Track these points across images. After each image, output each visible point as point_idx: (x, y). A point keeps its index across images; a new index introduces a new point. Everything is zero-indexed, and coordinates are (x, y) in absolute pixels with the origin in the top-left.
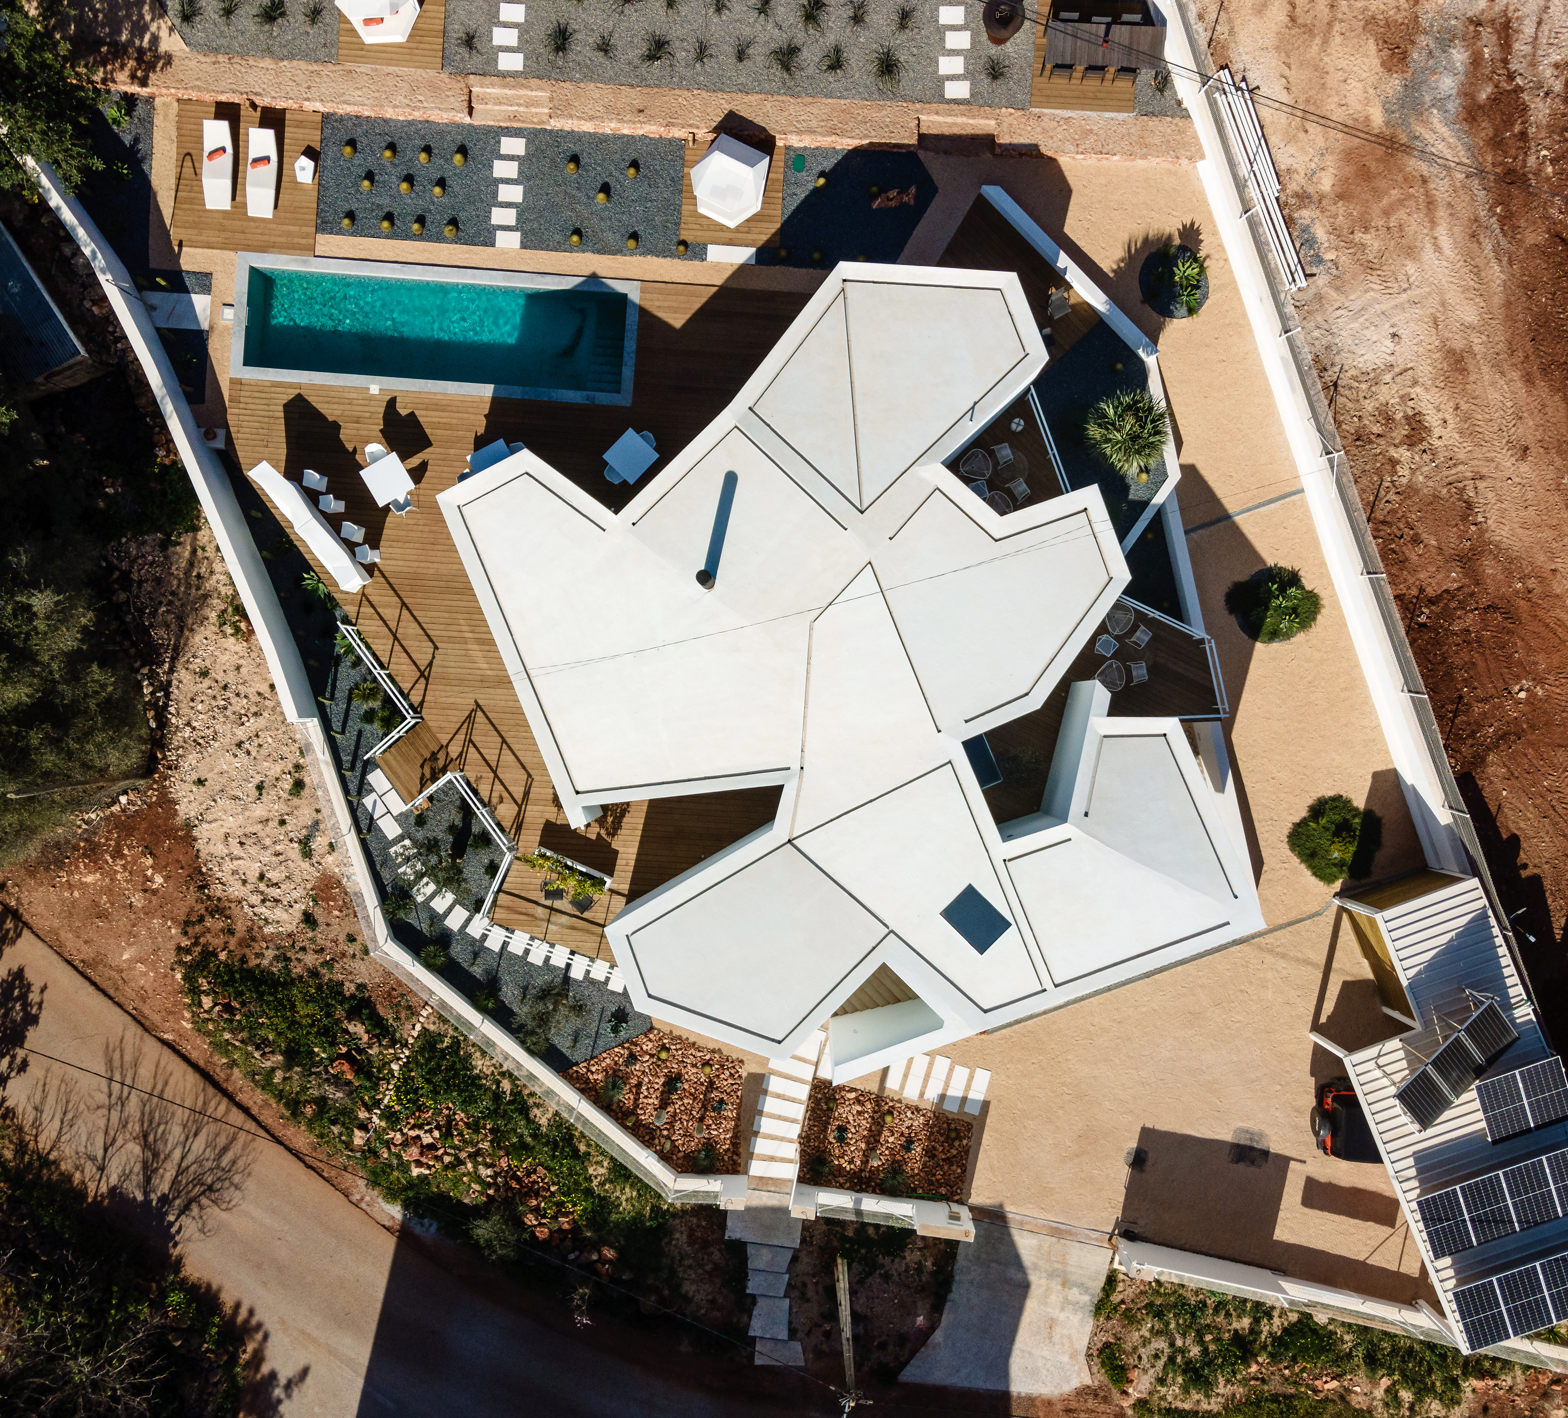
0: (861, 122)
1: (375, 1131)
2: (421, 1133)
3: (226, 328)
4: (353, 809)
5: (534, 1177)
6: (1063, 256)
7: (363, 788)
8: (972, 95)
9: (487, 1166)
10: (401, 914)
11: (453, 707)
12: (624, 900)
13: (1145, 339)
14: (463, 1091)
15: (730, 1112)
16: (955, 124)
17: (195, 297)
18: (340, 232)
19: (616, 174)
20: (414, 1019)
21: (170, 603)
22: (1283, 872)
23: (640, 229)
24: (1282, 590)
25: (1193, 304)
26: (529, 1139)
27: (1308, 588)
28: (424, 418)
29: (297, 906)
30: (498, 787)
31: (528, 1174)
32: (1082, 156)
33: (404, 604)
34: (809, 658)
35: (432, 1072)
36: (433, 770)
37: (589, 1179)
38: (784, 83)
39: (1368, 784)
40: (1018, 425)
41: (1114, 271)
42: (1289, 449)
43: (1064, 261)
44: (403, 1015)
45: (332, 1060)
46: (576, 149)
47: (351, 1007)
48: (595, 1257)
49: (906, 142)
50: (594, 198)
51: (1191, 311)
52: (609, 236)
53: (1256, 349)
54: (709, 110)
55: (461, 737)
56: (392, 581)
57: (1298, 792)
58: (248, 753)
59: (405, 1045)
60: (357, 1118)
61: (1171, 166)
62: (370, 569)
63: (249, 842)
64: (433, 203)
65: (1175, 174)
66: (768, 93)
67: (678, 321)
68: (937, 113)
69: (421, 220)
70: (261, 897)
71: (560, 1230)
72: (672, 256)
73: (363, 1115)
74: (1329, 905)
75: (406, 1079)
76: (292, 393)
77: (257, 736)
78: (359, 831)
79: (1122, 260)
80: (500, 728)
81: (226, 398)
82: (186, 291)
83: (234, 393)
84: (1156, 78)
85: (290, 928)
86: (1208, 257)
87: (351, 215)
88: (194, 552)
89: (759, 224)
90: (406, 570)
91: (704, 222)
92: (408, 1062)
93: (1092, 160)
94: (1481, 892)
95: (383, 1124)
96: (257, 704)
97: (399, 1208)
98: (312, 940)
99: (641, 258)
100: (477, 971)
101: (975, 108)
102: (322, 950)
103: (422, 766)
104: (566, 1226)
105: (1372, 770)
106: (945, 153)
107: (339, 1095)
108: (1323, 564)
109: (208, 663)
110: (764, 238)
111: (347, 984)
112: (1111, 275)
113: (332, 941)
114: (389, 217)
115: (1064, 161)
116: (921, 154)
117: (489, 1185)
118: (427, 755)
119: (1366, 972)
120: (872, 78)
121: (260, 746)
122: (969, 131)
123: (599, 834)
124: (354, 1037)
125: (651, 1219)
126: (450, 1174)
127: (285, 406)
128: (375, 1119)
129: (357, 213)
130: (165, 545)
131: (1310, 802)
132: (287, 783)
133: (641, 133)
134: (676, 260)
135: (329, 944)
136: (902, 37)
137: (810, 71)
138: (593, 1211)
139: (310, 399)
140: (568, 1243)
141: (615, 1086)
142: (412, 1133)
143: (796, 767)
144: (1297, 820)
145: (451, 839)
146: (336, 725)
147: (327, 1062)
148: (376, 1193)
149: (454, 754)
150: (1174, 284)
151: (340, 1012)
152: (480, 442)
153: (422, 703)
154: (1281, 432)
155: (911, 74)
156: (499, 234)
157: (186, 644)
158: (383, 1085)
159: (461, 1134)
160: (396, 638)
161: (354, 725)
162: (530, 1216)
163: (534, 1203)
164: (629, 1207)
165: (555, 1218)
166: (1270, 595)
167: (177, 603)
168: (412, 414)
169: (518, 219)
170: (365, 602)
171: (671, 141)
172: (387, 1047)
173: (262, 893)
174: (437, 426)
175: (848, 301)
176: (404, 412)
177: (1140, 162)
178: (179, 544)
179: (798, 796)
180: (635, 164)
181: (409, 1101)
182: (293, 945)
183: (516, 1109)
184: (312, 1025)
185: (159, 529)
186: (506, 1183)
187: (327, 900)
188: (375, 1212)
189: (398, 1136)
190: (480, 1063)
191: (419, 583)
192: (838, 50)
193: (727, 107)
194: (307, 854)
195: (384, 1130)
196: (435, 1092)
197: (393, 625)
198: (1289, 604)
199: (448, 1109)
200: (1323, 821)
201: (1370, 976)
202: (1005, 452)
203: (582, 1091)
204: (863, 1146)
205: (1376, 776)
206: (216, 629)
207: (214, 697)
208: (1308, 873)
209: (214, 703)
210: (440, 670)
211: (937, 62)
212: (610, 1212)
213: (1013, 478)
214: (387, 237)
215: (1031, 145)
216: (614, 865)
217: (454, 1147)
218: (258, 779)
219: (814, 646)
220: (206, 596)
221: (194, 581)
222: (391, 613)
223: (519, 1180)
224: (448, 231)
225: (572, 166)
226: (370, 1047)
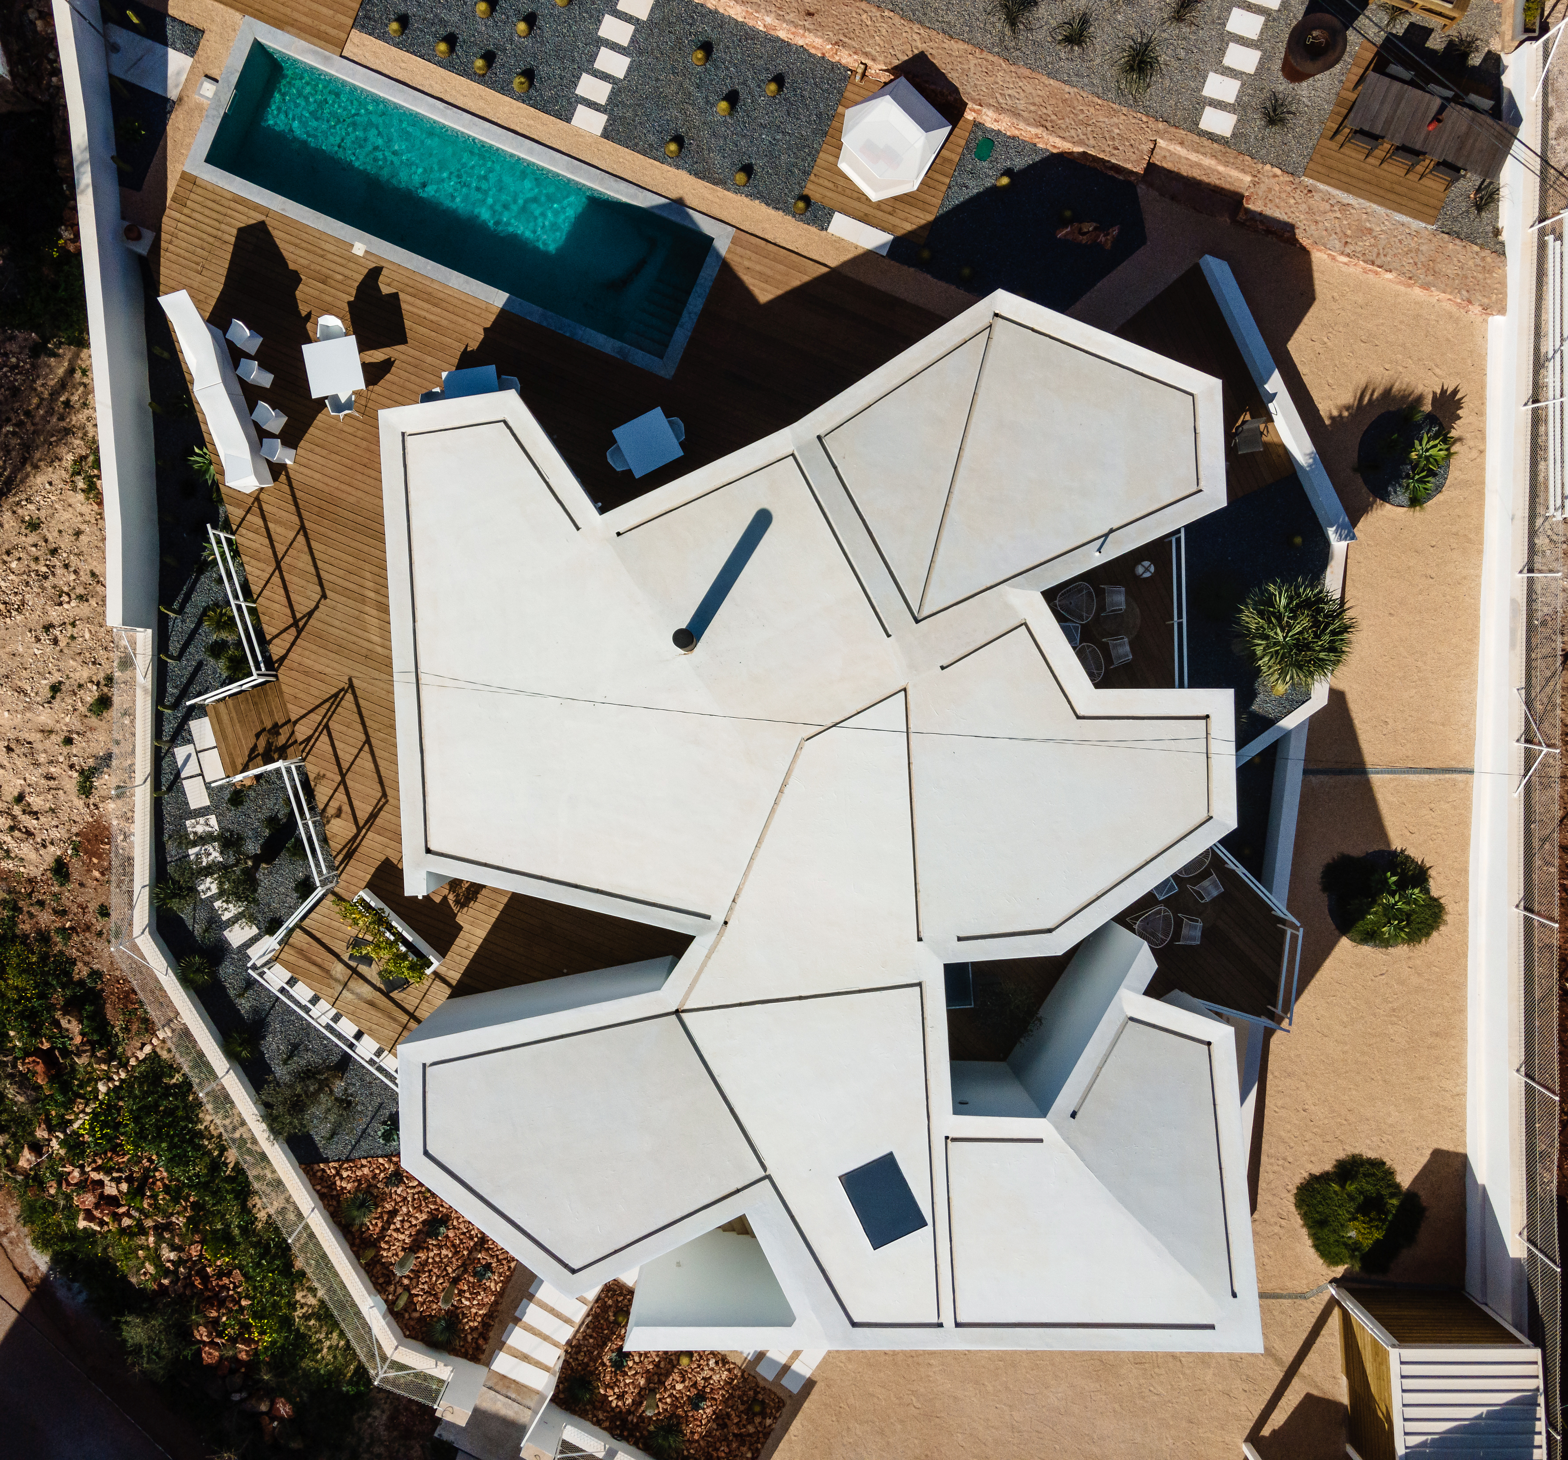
0: (1082, 122)
1: (50, 1157)
2: (106, 1179)
3: (199, 107)
4: (159, 757)
5: (226, 1281)
6: (1276, 377)
7: (181, 735)
8: (1234, 135)
9: (173, 1248)
10: (174, 905)
11: (320, 676)
12: (448, 991)
13: (1344, 518)
14: (176, 1146)
15: (493, 1283)
16: (1199, 165)
17: (172, 54)
18: (383, 37)
19: (752, 84)
20: (146, 1039)
21: (20, 424)
22: (1277, 1229)
23: (758, 163)
24: (1402, 886)
25: (1421, 493)
26: (236, 1231)
27: (1435, 893)
28: (408, 304)
29: (52, 849)
30: (341, 796)
31: (220, 1274)
32: (1345, 259)
33: (303, 528)
34: (784, 785)
35: (148, 1110)
36: (269, 744)
37: (292, 1306)
38: (1002, 41)
39: (1424, 1160)
40: (1145, 570)
41: (1332, 418)
42: (1473, 714)
43: (1275, 384)
44: (134, 1027)
45: (27, 1053)
46: (714, 36)
47: (74, 996)
48: (264, 1408)
49: (1129, 166)
50: (713, 105)
51: (1415, 502)
52: (716, 158)
53: (1479, 576)
54: (895, 42)
55: (316, 717)
56: (298, 494)
57: (1328, 1138)
58: (55, 642)
59: (124, 1065)
60: (32, 1133)
61: (1454, 309)
62: (277, 470)
63: (19, 750)
64: (511, 41)
65: (1457, 321)
66: (977, 45)
67: (764, 294)
68: (1182, 143)
69: (489, 57)
70: (10, 822)
71: (235, 1358)
72: (786, 210)
73: (41, 1133)
74: (1320, 1290)
75: (110, 1108)
76: (255, 217)
77: (73, 625)
78: (157, 786)
79: (1348, 408)
80: (368, 723)
81: (170, 195)
82: (164, 42)
83: (181, 192)
84: (1479, 190)
85: (35, 872)
86: (1460, 439)
87: (403, 20)
88: (71, 371)
89: (908, 208)
90: (320, 486)
91: (841, 182)
92: (119, 1088)
93: (1356, 269)
94: (1538, 1370)
95: (62, 1152)
96: (85, 585)
97: (47, 1259)
98: (56, 896)
99: (746, 200)
100: (244, 1005)
101: (1232, 153)
102: (63, 913)
103: (258, 736)
104: (243, 1356)
105: (1436, 1146)
106: (1173, 198)
107: (21, 1099)
108: (1464, 871)
109: (43, 514)
110: (909, 227)
111: (80, 965)
112: (1327, 422)
113: (80, 906)
114: (451, 40)
115: (1318, 257)
116: (1141, 189)
117: (167, 1273)
118: (268, 725)
119: (1341, 1392)
120: (1115, 70)
121: (73, 638)
122: (1214, 180)
123: (445, 898)
124: (64, 1034)
125: (350, 1383)
126: (124, 1240)
127: (240, 230)
128: (54, 1143)
129: (412, 20)
130: (38, 351)
131: (1342, 1155)
132: (90, 695)
133: (801, 42)
134: (790, 218)
135: (75, 909)
136: (1173, 31)
137: (1041, 35)
138: (282, 1347)
139: (274, 233)
140: (238, 1380)
141: (362, 1205)
142: (95, 1176)
143: (718, 918)
144: (1317, 1171)
145: (267, 833)
146: (174, 647)
147: (18, 1054)
148: (26, 1230)
149: (300, 735)
150: (1406, 459)
151: (58, 996)
152: (467, 360)
153: (283, 659)
154: (1472, 690)
155: (1167, 82)
156: (581, 109)
157: (22, 481)
158: (79, 1106)
159: (154, 1197)
160: (278, 567)
161: (197, 652)
162: (202, 1329)
163: (214, 1314)
164: (330, 1357)
165: (233, 1340)
166: (1384, 887)
167: (30, 427)
168: (395, 296)
169: (610, 98)
170: (255, 509)
171: (835, 67)
172: (100, 1061)
173: (14, 818)
174: (421, 321)
175: (993, 343)
176: (385, 290)
177: (1417, 290)
178: (55, 355)
179: (708, 957)
180: (779, 80)
181: (103, 1136)
182: (30, 895)
183: (233, 1191)
184: (17, 1002)
185: (35, 328)
186: (189, 1276)
187: (91, 854)
188: (16, 1254)
189: (76, 1173)
190: (208, 1118)
191: (332, 508)
192: (1085, 21)
193: (920, 46)
194: (86, 789)
195: (62, 1159)
196: (141, 1135)
197: (281, 549)
198: (1406, 908)
199: (151, 1161)
200: (1351, 1188)
201: (1345, 1400)
202: (1118, 599)
203: (322, 1196)
204: (642, 1382)
205: (1437, 1153)
206: (66, 476)
207: (36, 559)
208: (1309, 1242)
209: (34, 566)
210: (319, 625)
211: (1205, 78)
212: (303, 1357)
213: (1114, 634)
214: (439, 64)
215: (1286, 224)
216: (451, 943)
217: (141, 1211)
218: (57, 677)
219: (796, 772)
220: (68, 432)
221: (59, 407)
222: (283, 534)
223: (205, 1278)
224: (518, 82)
225: (700, 55)
226: (79, 1055)
